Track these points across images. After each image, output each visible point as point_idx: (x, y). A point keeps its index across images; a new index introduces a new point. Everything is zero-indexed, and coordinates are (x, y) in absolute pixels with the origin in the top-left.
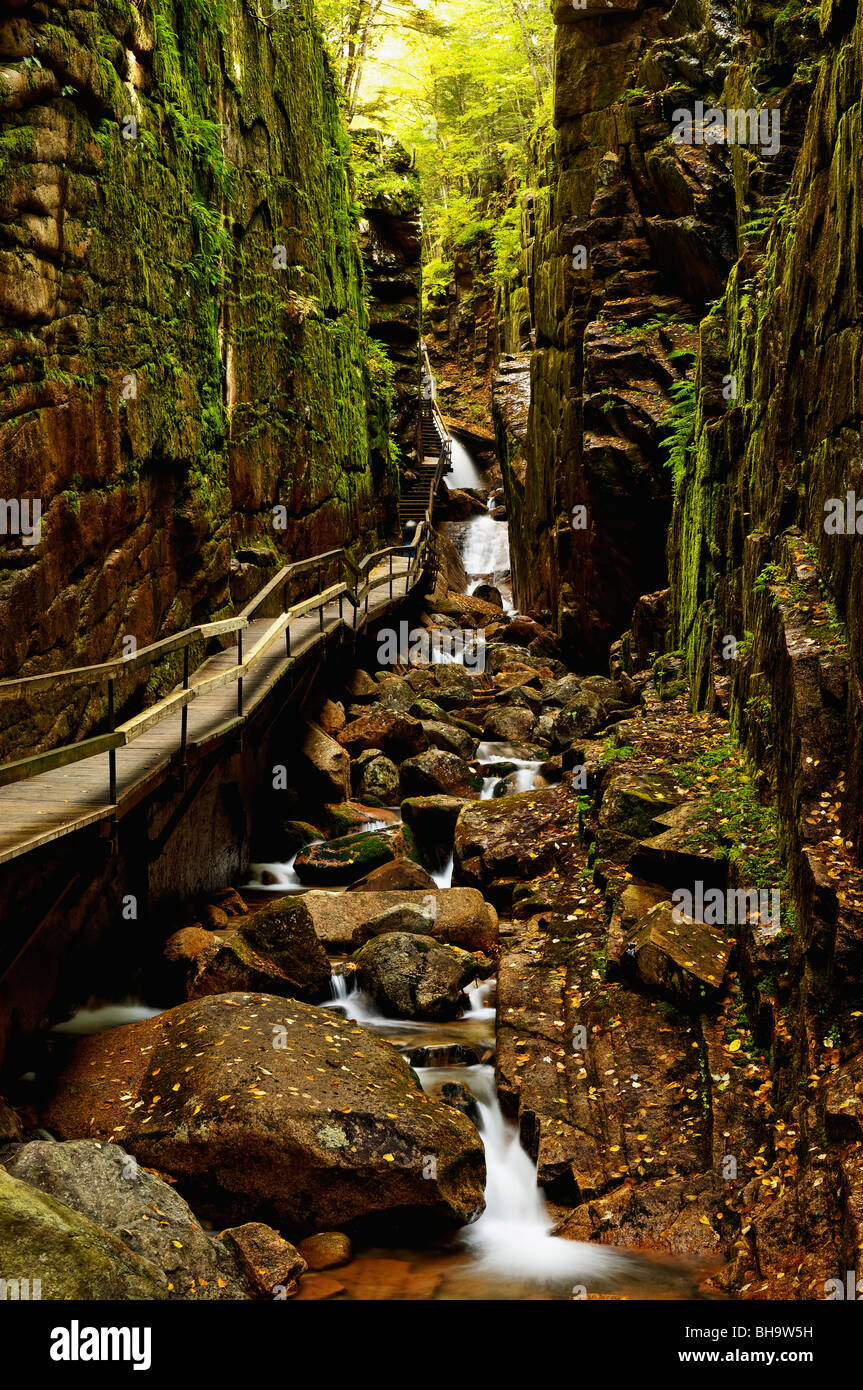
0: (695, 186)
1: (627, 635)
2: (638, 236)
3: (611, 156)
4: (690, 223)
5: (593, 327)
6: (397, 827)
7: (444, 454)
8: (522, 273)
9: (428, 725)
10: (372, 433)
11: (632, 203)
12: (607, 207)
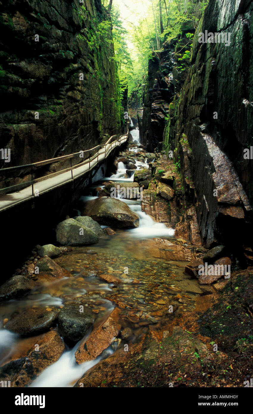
0: (168, 84)
1: (157, 148)
2: (160, 91)
3: (156, 79)
4: (167, 89)
5: (153, 104)
7: (130, 122)
8: (142, 96)
9: (130, 160)
10: (121, 118)
11: (159, 86)
12: (156, 87)
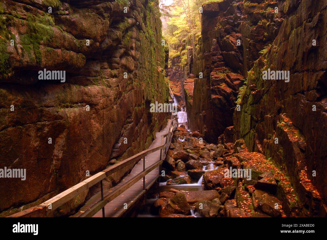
0: (234, 46)
2: (221, 55)
3: (214, 40)
4: (233, 52)
5: (212, 73)
6: (187, 176)
8: (187, 63)
9: (190, 155)
11: (219, 49)
12: (214, 50)
